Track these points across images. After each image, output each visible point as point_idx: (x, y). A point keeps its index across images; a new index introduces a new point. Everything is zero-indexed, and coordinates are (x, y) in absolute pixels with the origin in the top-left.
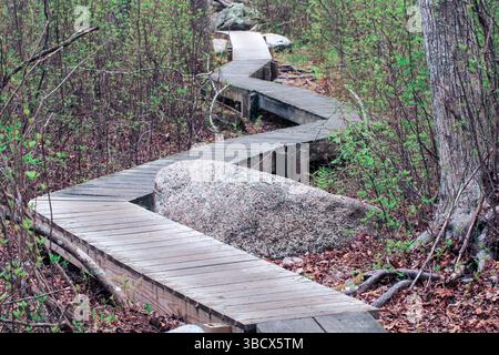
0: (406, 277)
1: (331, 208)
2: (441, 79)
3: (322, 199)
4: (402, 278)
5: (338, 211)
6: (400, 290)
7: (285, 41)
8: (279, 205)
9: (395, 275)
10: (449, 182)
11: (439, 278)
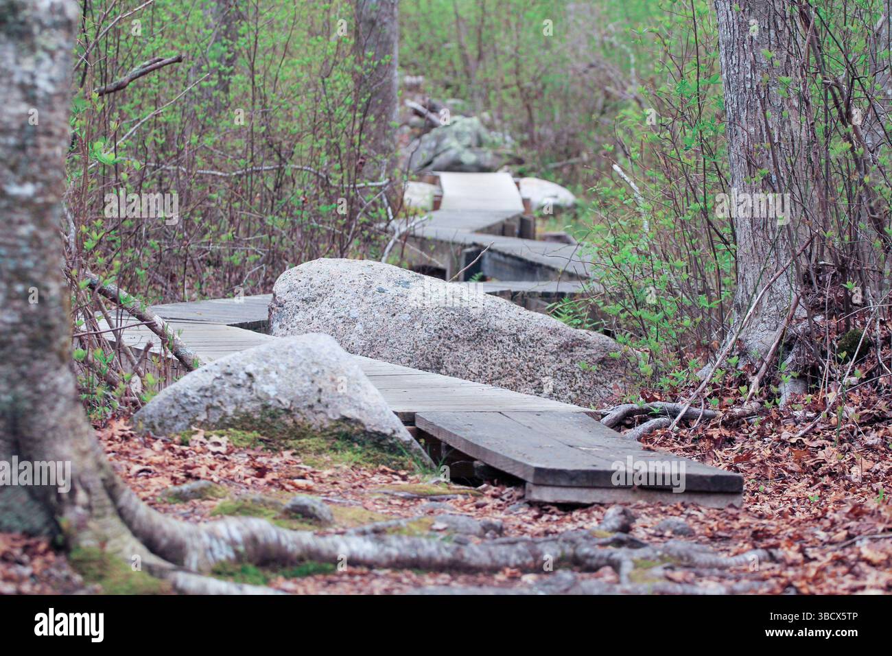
0: (664, 413)
1: (568, 347)
2: (743, 116)
3: (554, 332)
4: (655, 416)
5: (579, 352)
6: (651, 430)
7: (565, 196)
8: (479, 334)
9: (647, 411)
10: (750, 283)
11: (714, 417)
